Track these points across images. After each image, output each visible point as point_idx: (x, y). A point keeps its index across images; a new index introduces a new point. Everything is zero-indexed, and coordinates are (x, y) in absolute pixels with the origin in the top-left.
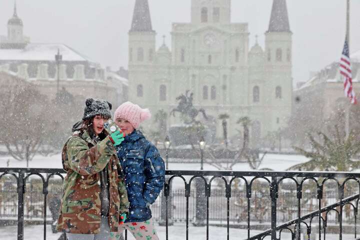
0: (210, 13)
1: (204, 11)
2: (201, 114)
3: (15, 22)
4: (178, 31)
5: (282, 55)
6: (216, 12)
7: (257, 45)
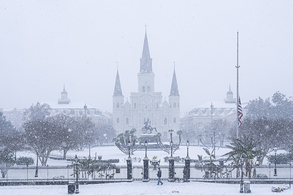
0: (146, 88)
1: (144, 88)
2: (154, 129)
3: (64, 93)
4: (133, 96)
5: (176, 105)
6: (149, 87)
7: (165, 101)
